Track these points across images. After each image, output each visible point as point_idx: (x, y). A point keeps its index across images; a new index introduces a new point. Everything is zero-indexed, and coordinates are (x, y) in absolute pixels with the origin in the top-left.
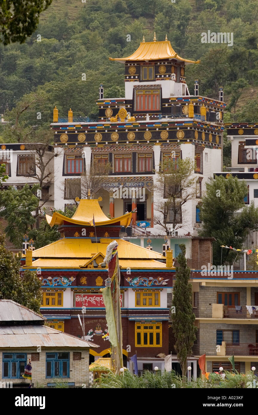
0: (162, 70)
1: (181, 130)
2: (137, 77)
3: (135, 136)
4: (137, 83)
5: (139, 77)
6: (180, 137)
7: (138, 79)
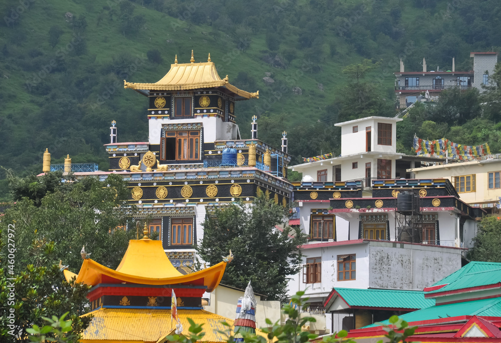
0: (205, 102)
1: (236, 184)
2: (166, 112)
3: (167, 192)
4: (167, 121)
5: (170, 113)
6: (236, 194)
7: (169, 115)
